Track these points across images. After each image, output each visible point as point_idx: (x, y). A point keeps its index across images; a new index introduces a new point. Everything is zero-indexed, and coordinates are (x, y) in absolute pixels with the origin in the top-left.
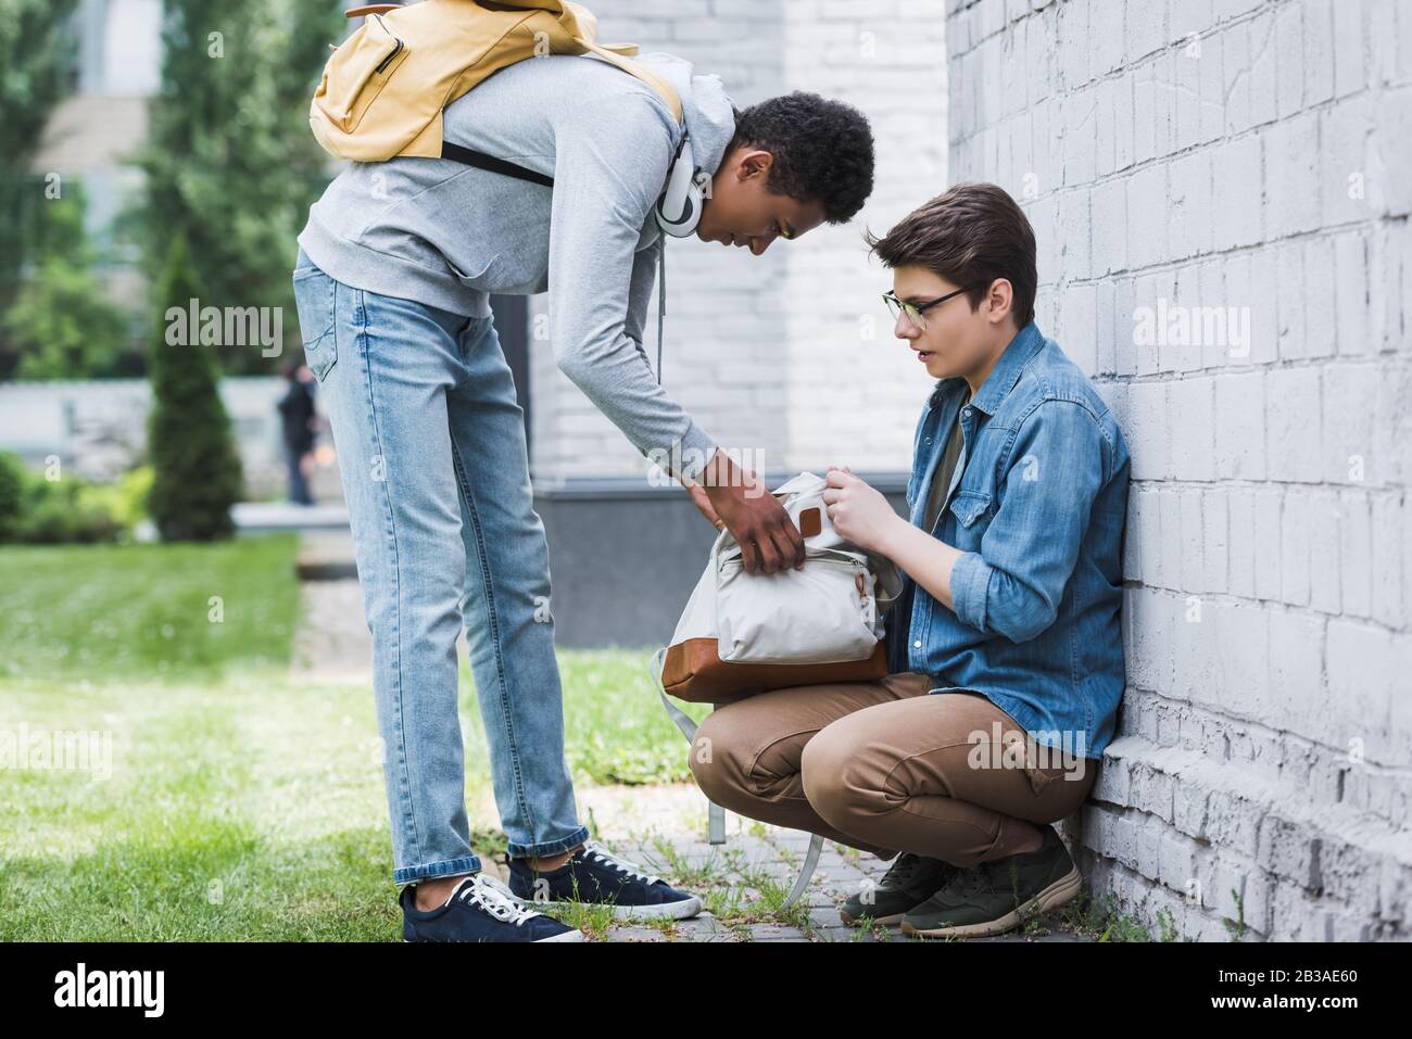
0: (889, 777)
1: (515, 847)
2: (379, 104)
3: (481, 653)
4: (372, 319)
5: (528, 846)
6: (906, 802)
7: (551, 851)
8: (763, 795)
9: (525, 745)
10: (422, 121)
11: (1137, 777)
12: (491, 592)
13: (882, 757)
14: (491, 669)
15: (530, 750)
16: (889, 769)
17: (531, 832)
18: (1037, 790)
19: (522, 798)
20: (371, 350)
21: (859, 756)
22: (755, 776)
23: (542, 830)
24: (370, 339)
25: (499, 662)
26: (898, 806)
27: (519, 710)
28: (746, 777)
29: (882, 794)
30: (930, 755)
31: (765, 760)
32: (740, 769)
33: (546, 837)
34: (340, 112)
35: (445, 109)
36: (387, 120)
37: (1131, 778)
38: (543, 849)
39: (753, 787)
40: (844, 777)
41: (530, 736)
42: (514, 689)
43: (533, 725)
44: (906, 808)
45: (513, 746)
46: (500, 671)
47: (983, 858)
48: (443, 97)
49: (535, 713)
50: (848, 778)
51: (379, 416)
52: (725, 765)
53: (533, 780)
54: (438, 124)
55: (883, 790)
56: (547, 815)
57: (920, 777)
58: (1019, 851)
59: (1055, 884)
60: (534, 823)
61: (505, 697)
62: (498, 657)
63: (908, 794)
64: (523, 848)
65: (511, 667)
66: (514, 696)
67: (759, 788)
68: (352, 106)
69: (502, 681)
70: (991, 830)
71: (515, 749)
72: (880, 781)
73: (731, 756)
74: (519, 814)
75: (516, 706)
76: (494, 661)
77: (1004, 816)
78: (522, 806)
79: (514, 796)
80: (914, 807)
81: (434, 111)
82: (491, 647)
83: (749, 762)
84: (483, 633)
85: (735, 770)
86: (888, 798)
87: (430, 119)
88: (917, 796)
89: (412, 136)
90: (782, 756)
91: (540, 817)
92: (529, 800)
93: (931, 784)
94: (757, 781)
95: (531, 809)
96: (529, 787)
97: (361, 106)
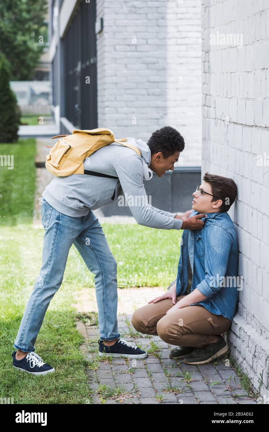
0: (178, 331)
1: (102, 338)
2: (66, 162)
3: (99, 288)
4: (61, 219)
5: (105, 338)
6: (182, 336)
7: (111, 339)
8: (150, 331)
9: (107, 312)
10: (78, 165)
11: (241, 331)
12: (102, 273)
13: (176, 326)
14: (101, 292)
15: (108, 314)
16: (178, 329)
17: (107, 334)
18: (215, 329)
19: (105, 325)
20: (58, 228)
21: (170, 326)
22: (148, 327)
23: (109, 334)
24: (59, 224)
25: (103, 291)
26: (180, 338)
27: (107, 304)
28: (146, 327)
29: (176, 335)
30: (188, 324)
31: (150, 323)
32: (144, 325)
33: (110, 336)
34: (56, 165)
35: (84, 161)
36: (69, 166)
37: (240, 330)
38: (109, 339)
39: (147, 329)
40: (167, 331)
41: (109, 310)
42: (106, 298)
43: (110, 307)
44: (182, 338)
45: (104, 312)
46: (103, 293)
47: (203, 346)
48: (83, 159)
49: (111, 304)
50: (168, 332)
51: (55, 244)
52: (140, 324)
53: (109, 321)
54: (82, 166)
55: (176, 334)
56: (111, 330)
57: (186, 330)
58: (212, 342)
59: (222, 349)
60: (108, 332)
61: (104, 300)
62: (103, 290)
63: (183, 334)
64: (104, 338)
65: (106, 292)
66: (106, 299)
67: (149, 329)
68: (59, 163)
69: (103, 296)
70: (204, 339)
71: (105, 313)
72: (176, 332)
73: (142, 322)
74: (104, 329)
75: (106, 302)
76: (102, 291)
77: (207, 335)
78: (105, 327)
79: (103, 325)
80: (185, 337)
81: (82, 162)
82: (101, 287)
83: (146, 324)
84: (99, 283)
85: (143, 326)
86: (178, 336)
87: (80, 165)
88: (185, 334)
89: (76, 169)
90: (154, 322)
91: (109, 330)
92: (107, 326)
93: (188, 331)
94: (148, 328)
95: (107, 328)
96: (107, 323)
97: (61, 163)
